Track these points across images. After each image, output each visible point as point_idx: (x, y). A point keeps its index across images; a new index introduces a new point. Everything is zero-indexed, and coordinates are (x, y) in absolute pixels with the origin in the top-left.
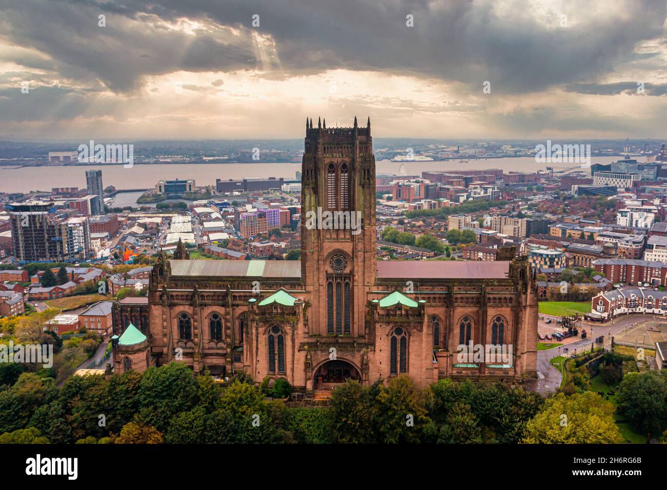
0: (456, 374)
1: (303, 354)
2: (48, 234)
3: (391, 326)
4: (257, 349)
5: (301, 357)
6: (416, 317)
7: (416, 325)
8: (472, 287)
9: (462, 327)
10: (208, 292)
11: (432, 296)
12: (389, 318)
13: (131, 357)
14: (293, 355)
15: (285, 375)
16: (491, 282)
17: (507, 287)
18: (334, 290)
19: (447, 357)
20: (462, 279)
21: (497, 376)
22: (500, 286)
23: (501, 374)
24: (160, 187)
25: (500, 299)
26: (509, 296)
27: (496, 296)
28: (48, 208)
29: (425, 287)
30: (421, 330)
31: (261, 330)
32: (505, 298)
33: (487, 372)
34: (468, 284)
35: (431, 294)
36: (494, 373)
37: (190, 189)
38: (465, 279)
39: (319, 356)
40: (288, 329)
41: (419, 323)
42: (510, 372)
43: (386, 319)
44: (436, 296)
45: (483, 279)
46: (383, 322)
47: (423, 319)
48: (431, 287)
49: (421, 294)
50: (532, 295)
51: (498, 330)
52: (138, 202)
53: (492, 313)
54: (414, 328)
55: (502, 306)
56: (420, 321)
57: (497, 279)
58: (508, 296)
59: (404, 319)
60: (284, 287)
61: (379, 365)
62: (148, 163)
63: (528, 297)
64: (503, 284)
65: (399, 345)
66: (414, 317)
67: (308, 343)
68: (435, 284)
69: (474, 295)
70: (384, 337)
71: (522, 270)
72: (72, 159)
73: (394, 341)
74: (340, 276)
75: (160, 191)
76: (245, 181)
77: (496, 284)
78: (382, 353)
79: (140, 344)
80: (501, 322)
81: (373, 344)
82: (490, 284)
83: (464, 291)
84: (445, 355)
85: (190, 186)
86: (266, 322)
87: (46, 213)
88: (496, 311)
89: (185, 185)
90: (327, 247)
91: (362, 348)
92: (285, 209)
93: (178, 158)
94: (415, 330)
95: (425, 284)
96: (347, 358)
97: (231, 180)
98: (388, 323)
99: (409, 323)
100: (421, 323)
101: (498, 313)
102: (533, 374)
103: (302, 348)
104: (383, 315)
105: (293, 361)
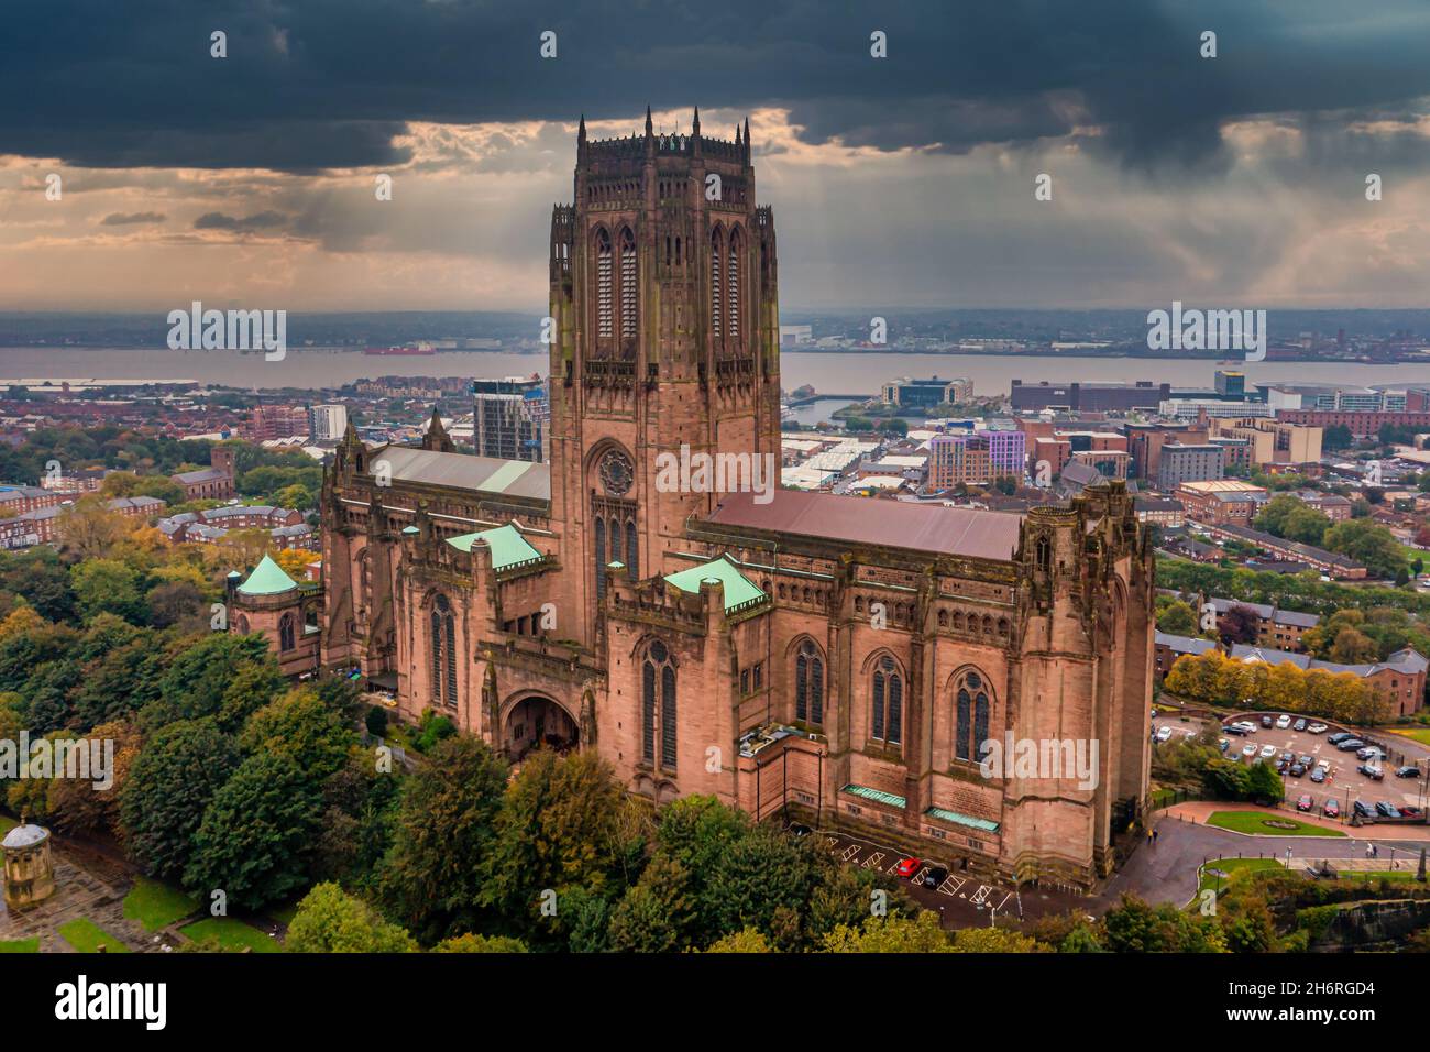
0: (846, 812)
1: (482, 666)
2: (521, 437)
3: (639, 631)
4: (412, 639)
5: (479, 671)
6: (690, 620)
7: (689, 641)
8: (904, 573)
9: (878, 683)
10: (403, 513)
11: (802, 583)
12: (636, 612)
13: (248, 616)
14: (467, 668)
15: (456, 710)
16: (956, 565)
17: (997, 587)
18: (608, 539)
19: (819, 755)
20: (881, 547)
21: (948, 846)
22: (978, 578)
23: (962, 842)
24: (891, 390)
25: (972, 617)
26: (1000, 613)
27: (961, 607)
28: (525, 388)
29: (790, 557)
30: (700, 658)
31: (418, 597)
32: (987, 619)
33: (923, 826)
34: (893, 562)
35: (800, 576)
36: (944, 835)
37: (952, 400)
38: (890, 548)
39: (509, 678)
40: (456, 602)
41: (696, 636)
42: (986, 845)
43: (628, 612)
44: (811, 584)
45: (935, 554)
46: (621, 620)
47: (705, 626)
48: (804, 559)
49: (775, 572)
50: (1074, 623)
51: (973, 712)
52: (834, 418)
53: (949, 656)
54: (686, 647)
55: (979, 642)
56: (696, 630)
57: (973, 559)
58: (997, 614)
59: (665, 620)
60: (517, 518)
61: (617, 730)
62: (935, 352)
63: (1058, 626)
64: (988, 575)
65: (658, 687)
66: (686, 618)
67: (493, 646)
68: (816, 551)
69: (903, 597)
70: (625, 659)
71: (1043, 538)
72: (797, 341)
73: (649, 672)
74: (614, 505)
75: (891, 398)
76: (1075, 386)
77: (969, 572)
78: (622, 700)
79: (269, 596)
80: (981, 689)
81: (603, 673)
82: (952, 570)
83: (882, 580)
84: (816, 751)
85: (952, 391)
86: (424, 581)
87: (519, 397)
88: (963, 652)
89: (943, 390)
90: (589, 431)
91: (585, 677)
92: (1063, 438)
93: (1000, 343)
94: (687, 655)
95: (790, 549)
96: (557, 695)
97: (1046, 383)
98: (633, 624)
99: (675, 632)
100: (700, 637)
101: (969, 659)
102: (1077, 872)
103: (480, 654)
104: (625, 602)
105: (467, 682)
